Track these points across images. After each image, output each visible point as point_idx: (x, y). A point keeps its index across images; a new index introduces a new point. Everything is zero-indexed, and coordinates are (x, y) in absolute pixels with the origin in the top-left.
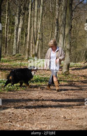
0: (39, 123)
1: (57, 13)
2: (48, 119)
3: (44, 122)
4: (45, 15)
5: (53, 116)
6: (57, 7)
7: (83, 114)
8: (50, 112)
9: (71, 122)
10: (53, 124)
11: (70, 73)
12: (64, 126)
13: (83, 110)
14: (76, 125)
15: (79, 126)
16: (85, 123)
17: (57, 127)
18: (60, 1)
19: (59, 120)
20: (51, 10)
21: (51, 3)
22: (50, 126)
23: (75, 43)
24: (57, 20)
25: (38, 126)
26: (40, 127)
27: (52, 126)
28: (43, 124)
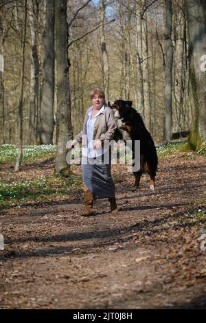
0: (7, 295)
1: (33, 33)
2: (30, 284)
3: (19, 290)
4: (4, 40)
5: (39, 275)
6: (31, 18)
7: (110, 265)
8: (33, 267)
9: (83, 287)
10: (41, 294)
11: (74, 172)
12: (68, 297)
13: (110, 256)
14: (94, 291)
15: (103, 293)
16: (116, 286)
17: (50, 299)
18: (37, 5)
19: (56, 284)
20: (17, 27)
21: (18, 11)
22: (33, 299)
23: (80, 100)
24: (34, 48)
25: (6, 300)
26: (10, 302)
27: (40, 300)
28: (18, 296)
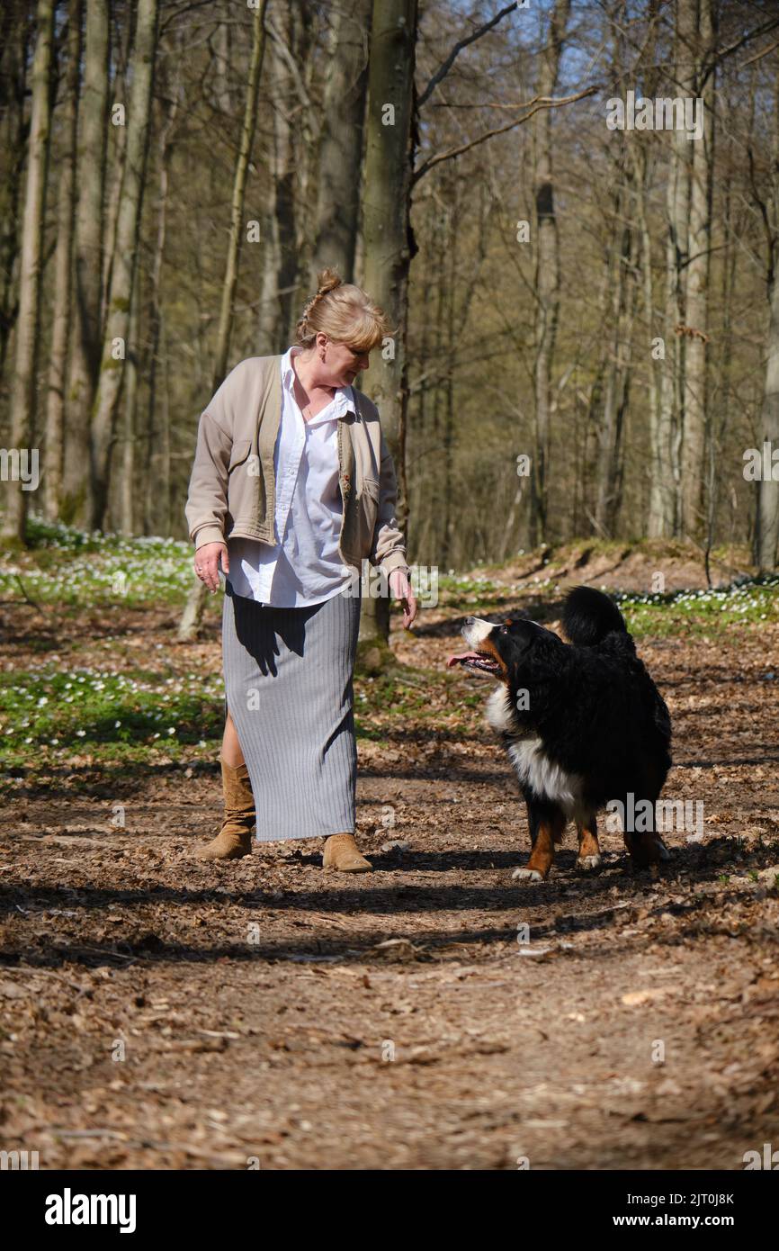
0: (121, 1091)
1: (283, 129)
2: (208, 1057)
3: (167, 1077)
4: (170, 148)
5: (246, 1028)
6: (280, 70)
7: (522, 1013)
8: (223, 996)
9: (415, 1085)
10: (249, 1098)
11: (403, 658)
12: (354, 1119)
13: (524, 976)
14: (456, 1102)
15: (489, 1114)
16: (541, 1090)
17: (283, 1119)
18: (307, 21)
19: (309, 1066)
20: (224, 102)
21: (230, 41)
22: (218, 1115)
23: (442, 395)
24: (285, 187)
25: (114, 1112)
26: (129, 1121)
27: (242, 1119)
28: (161, 1099)
